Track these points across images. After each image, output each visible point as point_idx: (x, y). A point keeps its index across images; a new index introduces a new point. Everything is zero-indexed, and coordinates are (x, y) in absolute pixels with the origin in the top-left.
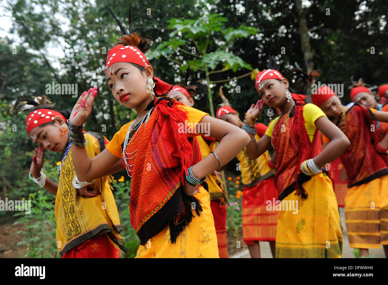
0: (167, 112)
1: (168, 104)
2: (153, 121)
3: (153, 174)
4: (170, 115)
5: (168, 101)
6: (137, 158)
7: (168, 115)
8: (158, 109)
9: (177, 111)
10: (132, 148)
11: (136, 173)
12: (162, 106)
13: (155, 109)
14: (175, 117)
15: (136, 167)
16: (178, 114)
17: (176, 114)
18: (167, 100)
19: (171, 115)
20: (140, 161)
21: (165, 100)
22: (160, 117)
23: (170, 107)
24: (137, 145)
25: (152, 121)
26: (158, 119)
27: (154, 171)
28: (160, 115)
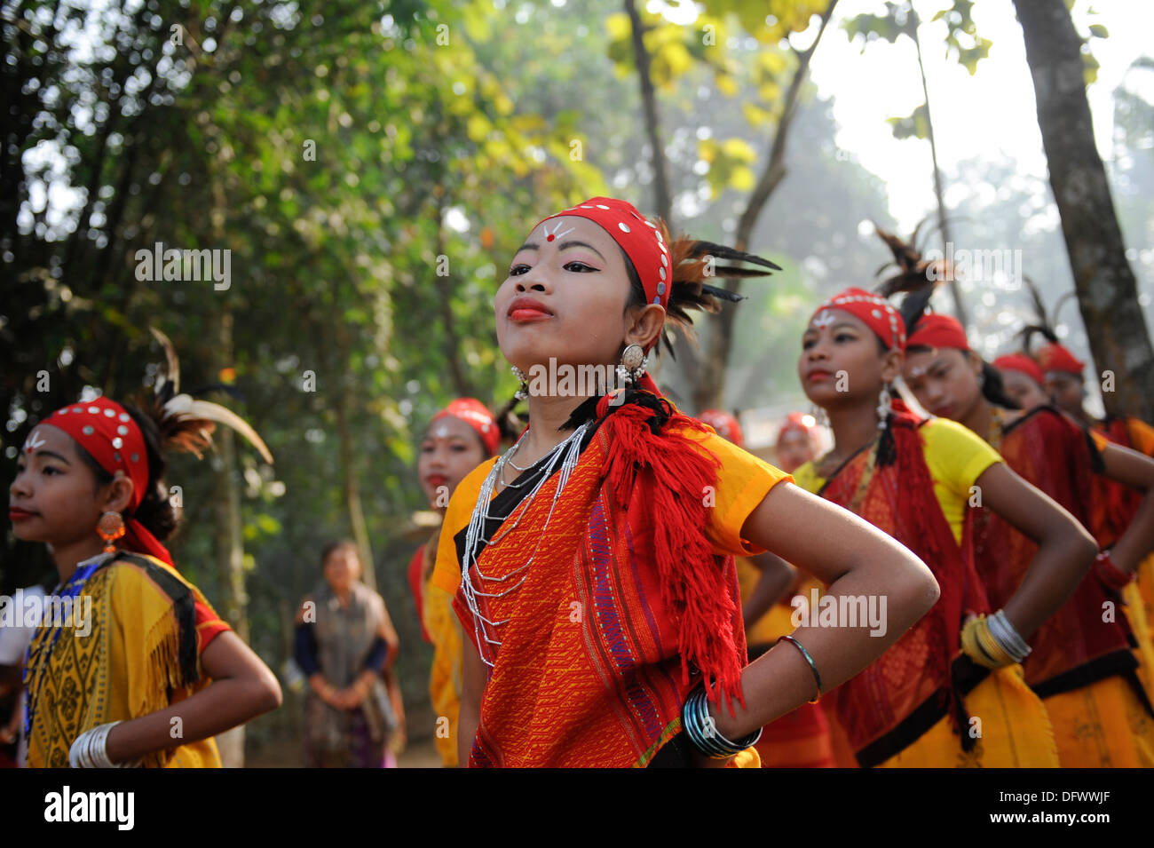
0: (645, 454)
1: (650, 421)
2: (591, 476)
3: (591, 680)
4: (658, 469)
5: (648, 412)
6: (522, 607)
7: (648, 463)
8: (612, 433)
9: (682, 453)
10: (505, 563)
11: (514, 658)
12: (627, 425)
13: (601, 431)
14: (674, 476)
15: (514, 638)
16: (685, 468)
17: (680, 468)
18: (648, 406)
19: (661, 467)
20: (532, 617)
21: (641, 405)
22: (618, 465)
23: (656, 432)
24: (522, 556)
25: (587, 476)
26: (609, 472)
27: (594, 671)
28: (618, 458)
